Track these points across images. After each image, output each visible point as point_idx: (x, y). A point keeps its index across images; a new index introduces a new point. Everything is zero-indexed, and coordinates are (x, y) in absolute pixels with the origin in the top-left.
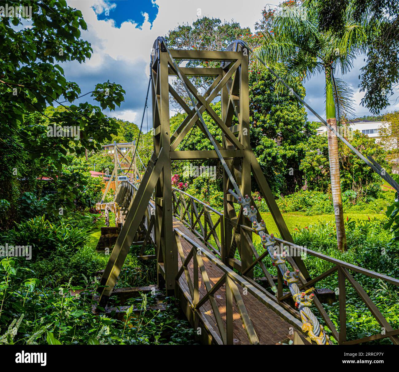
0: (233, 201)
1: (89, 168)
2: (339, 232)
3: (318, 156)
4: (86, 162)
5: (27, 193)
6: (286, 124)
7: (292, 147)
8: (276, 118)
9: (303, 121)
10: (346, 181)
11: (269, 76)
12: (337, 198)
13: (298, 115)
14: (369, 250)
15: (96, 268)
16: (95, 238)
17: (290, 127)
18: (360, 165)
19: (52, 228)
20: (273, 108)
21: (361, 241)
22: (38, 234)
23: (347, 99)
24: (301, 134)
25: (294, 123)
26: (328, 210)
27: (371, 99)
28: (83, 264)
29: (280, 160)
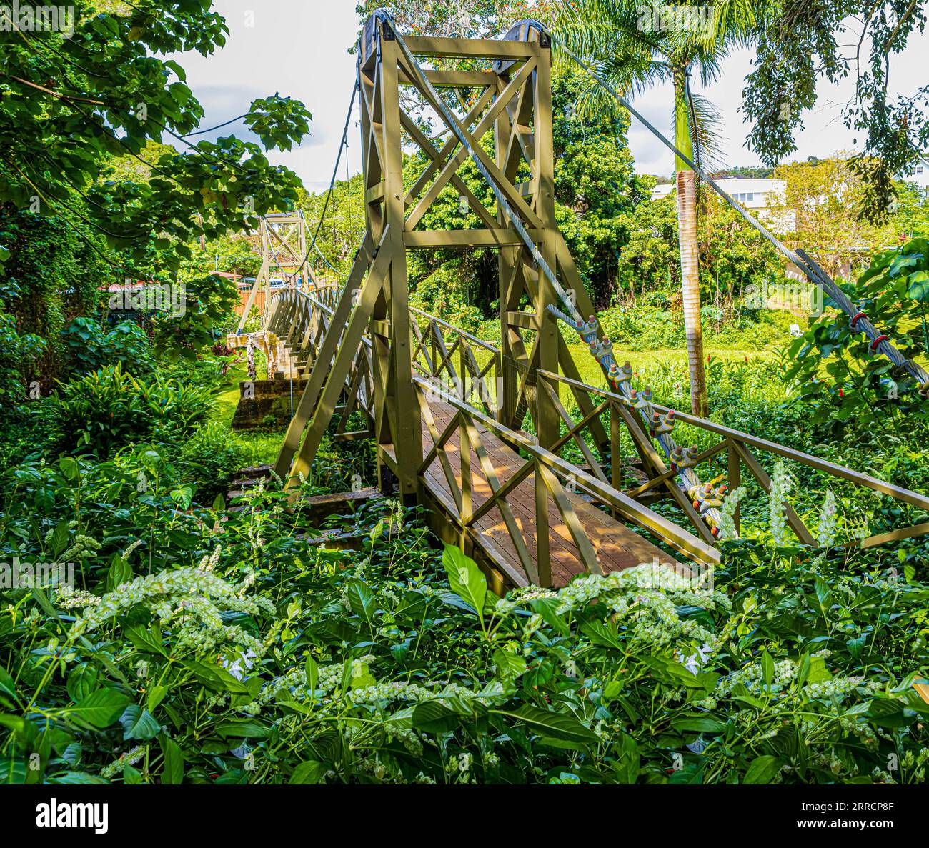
0: (521, 324)
1: (207, 264)
2: (695, 383)
3: (654, 241)
4: (201, 254)
5: (81, 320)
6: (594, 178)
7: (606, 222)
8: (576, 166)
9: (625, 174)
10: (703, 289)
11: (561, 84)
12: (693, 321)
13: (616, 162)
14: (746, 416)
15: (235, 464)
16: (227, 404)
17: (601, 184)
18: (730, 259)
19: (138, 388)
20: (569, 148)
21: (732, 399)
22: (108, 403)
23: (713, 134)
24: (622, 197)
25: (609, 177)
26: (671, 341)
27: (764, 136)
28: (209, 457)
29: (582, 247)
